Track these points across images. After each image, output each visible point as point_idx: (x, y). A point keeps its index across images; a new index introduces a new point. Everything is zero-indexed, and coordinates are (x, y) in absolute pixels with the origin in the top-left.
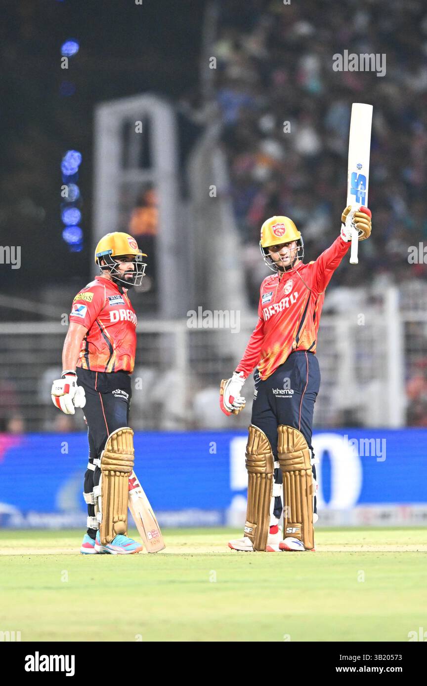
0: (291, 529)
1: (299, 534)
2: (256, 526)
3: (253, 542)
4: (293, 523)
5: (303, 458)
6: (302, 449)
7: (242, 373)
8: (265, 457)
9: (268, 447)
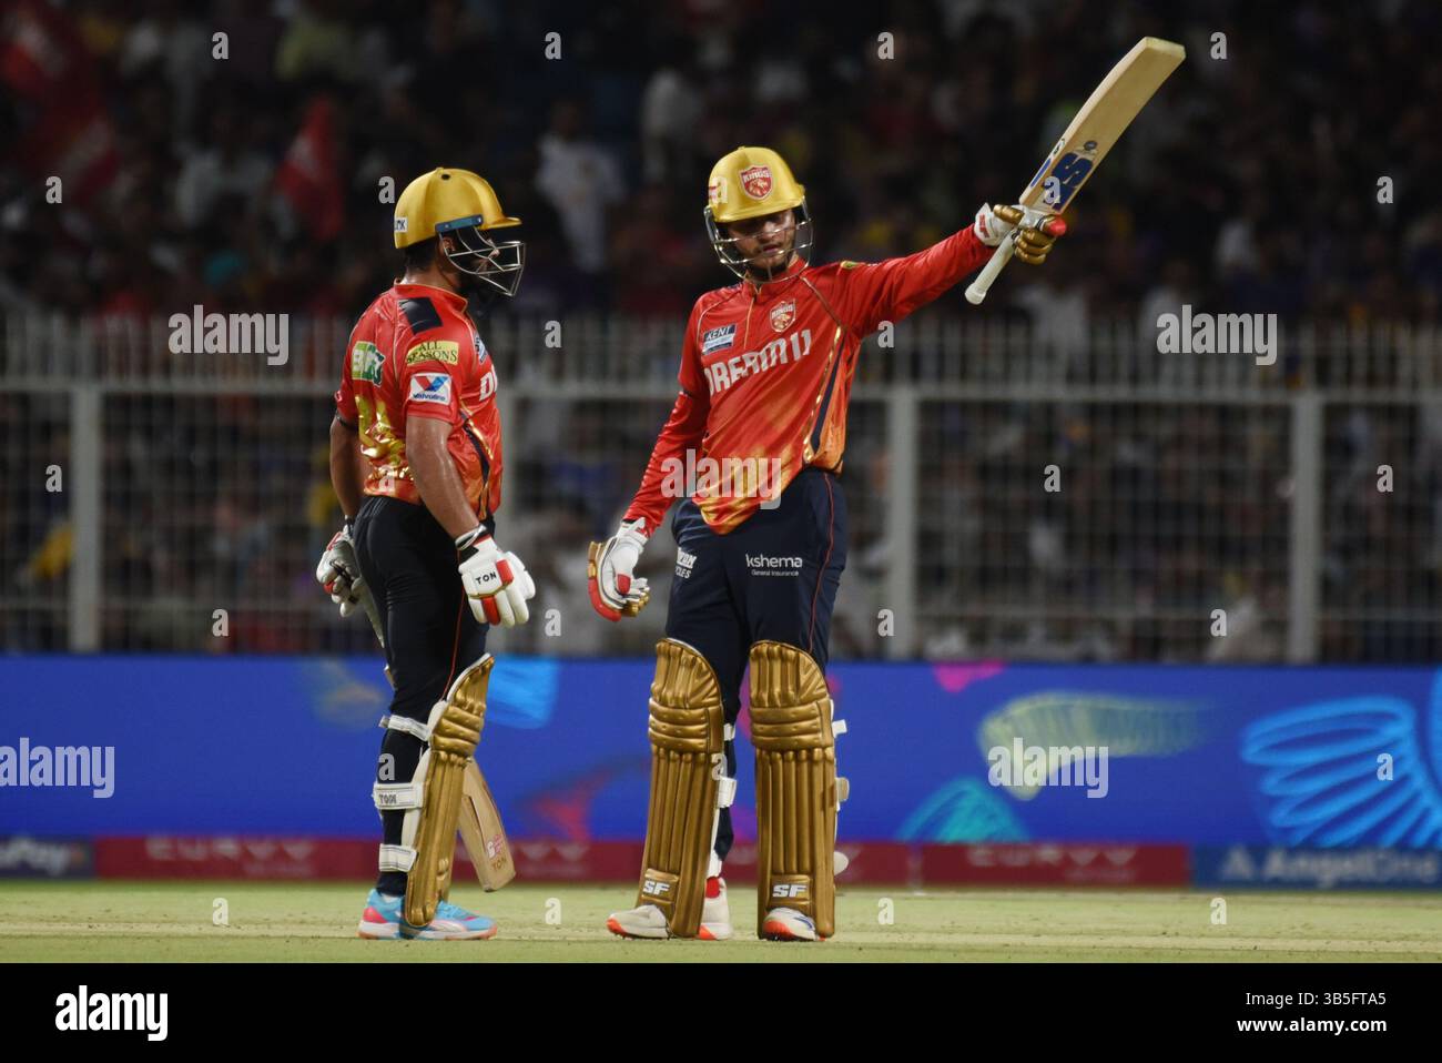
0: (787, 887)
1: (804, 900)
2: (676, 878)
3: (669, 918)
4: (788, 872)
5: (818, 720)
6: (817, 699)
7: (641, 523)
8: (706, 713)
9: (715, 691)
